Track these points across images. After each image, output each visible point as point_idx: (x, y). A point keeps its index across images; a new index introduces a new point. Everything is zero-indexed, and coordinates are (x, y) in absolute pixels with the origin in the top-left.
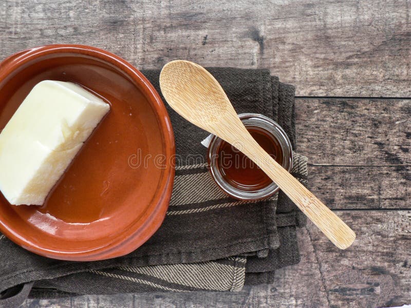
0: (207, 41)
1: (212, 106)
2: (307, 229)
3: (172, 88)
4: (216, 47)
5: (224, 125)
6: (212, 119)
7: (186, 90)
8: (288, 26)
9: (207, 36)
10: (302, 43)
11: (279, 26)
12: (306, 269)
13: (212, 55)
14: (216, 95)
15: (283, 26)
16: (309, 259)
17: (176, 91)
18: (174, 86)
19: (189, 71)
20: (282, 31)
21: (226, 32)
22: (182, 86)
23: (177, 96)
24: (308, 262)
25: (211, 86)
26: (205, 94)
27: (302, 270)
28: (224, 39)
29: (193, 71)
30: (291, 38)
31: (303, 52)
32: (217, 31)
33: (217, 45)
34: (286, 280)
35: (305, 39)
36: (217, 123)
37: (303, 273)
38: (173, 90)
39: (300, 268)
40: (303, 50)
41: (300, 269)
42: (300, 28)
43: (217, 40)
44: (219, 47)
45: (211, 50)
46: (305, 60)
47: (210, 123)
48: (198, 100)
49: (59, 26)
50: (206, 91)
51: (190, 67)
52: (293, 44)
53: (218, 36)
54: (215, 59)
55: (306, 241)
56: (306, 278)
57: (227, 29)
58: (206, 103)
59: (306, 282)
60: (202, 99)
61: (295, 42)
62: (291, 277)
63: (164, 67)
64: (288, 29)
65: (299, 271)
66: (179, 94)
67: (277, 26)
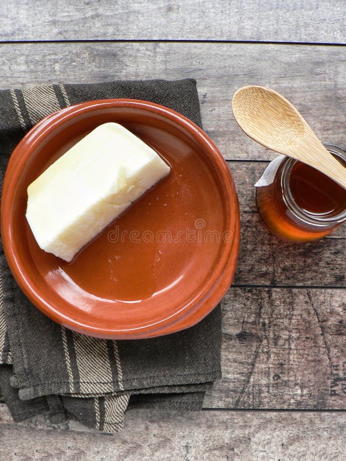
0: (206, 99)
1: (288, 130)
2: (314, 309)
3: (245, 115)
4: (216, 106)
5: (303, 147)
6: (291, 143)
7: (258, 116)
8: (295, 85)
9: (206, 94)
10: (311, 103)
11: (285, 85)
12: (313, 354)
13: (211, 114)
14: (291, 118)
15: (290, 85)
16: (316, 343)
17: (249, 118)
18: (247, 113)
19: (261, 96)
20: (288, 91)
21: (227, 90)
22: (255, 113)
23: (252, 123)
24: (315, 346)
25: (285, 110)
26: (280, 119)
27: (308, 355)
28: (225, 98)
29: (265, 96)
30: (298, 98)
31: (311, 114)
32: (217, 89)
33: (217, 104)
34: (290, 365)
35: (313, 100)
36: (296, 146)
37: (310, 358)
38: (247, 117)
39: (306, 352)
40: (311, 111)
41: (307, 354)
42: (309, 88)
43: (217, 99)
44: (219, 106)
45: (210, 109)
46: (313, 123)
47: (290, 147)
48: (273, 126)
49: (43, 80)
50: (281, 115)
51: (261, 92)
52: (300, 104)
53: (219, 95)
54: (214, 119)
55: (314, 322)
56: (313, 364)
57: (229, 87)
58: (282, 128)
59: (313, 369)
60: (277, 125)
61: (303, 103)
62: (296, 363)
63: (235, 94)
64: (295, 88)
65: (305, 356)
66: (252, 121)
67: (283, 85)
